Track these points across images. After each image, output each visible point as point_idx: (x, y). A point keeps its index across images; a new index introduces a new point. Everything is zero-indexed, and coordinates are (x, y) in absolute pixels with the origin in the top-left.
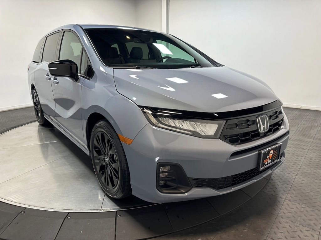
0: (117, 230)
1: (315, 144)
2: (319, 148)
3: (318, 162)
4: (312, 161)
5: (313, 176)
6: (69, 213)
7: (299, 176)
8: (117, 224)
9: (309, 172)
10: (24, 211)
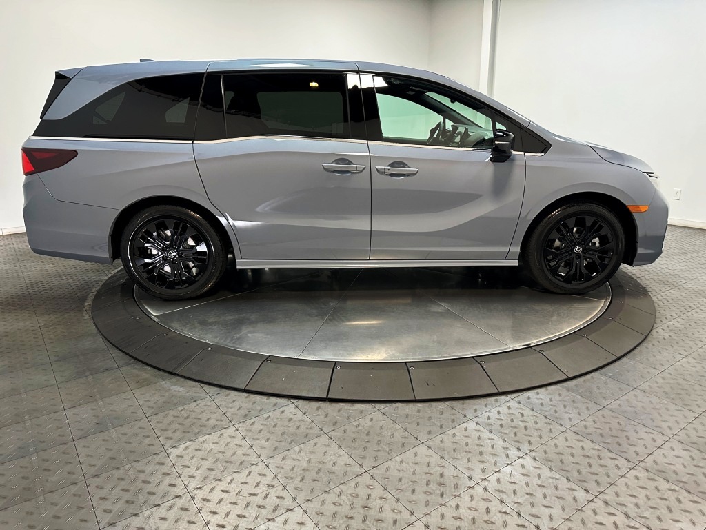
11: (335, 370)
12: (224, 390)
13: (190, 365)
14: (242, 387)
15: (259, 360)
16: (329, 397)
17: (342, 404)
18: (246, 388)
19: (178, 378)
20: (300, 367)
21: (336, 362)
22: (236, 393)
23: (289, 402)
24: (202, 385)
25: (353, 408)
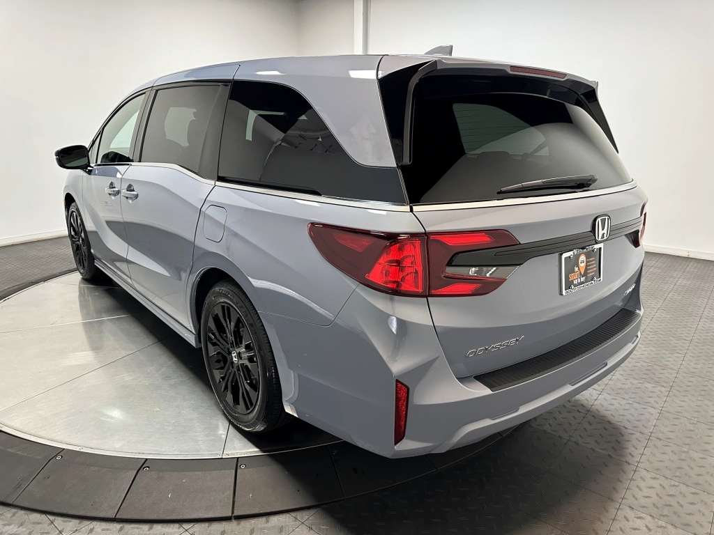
0: (236, 494)
1: (651, 330)
2: (659, 337)
3: (649, 368)
4: (637, 364)
5: (633, 396)
6: (147, 459)
7: (605, 394)
8: (237, 482)
9: (627, 387)
10: (61, 454)
11: (238, 470)
12: (86, 523)
13: (30, 487)
14: (111, 514)
15: (131, 469)
16: (236, 513)
17: (253, 521)
18: (117, 517)
19: (14, 510)
20: (191, 473)
21: (238, 458)
22: (104, 525)
23: (181, 530)
24: (51, 518)
25: (269, 525)
